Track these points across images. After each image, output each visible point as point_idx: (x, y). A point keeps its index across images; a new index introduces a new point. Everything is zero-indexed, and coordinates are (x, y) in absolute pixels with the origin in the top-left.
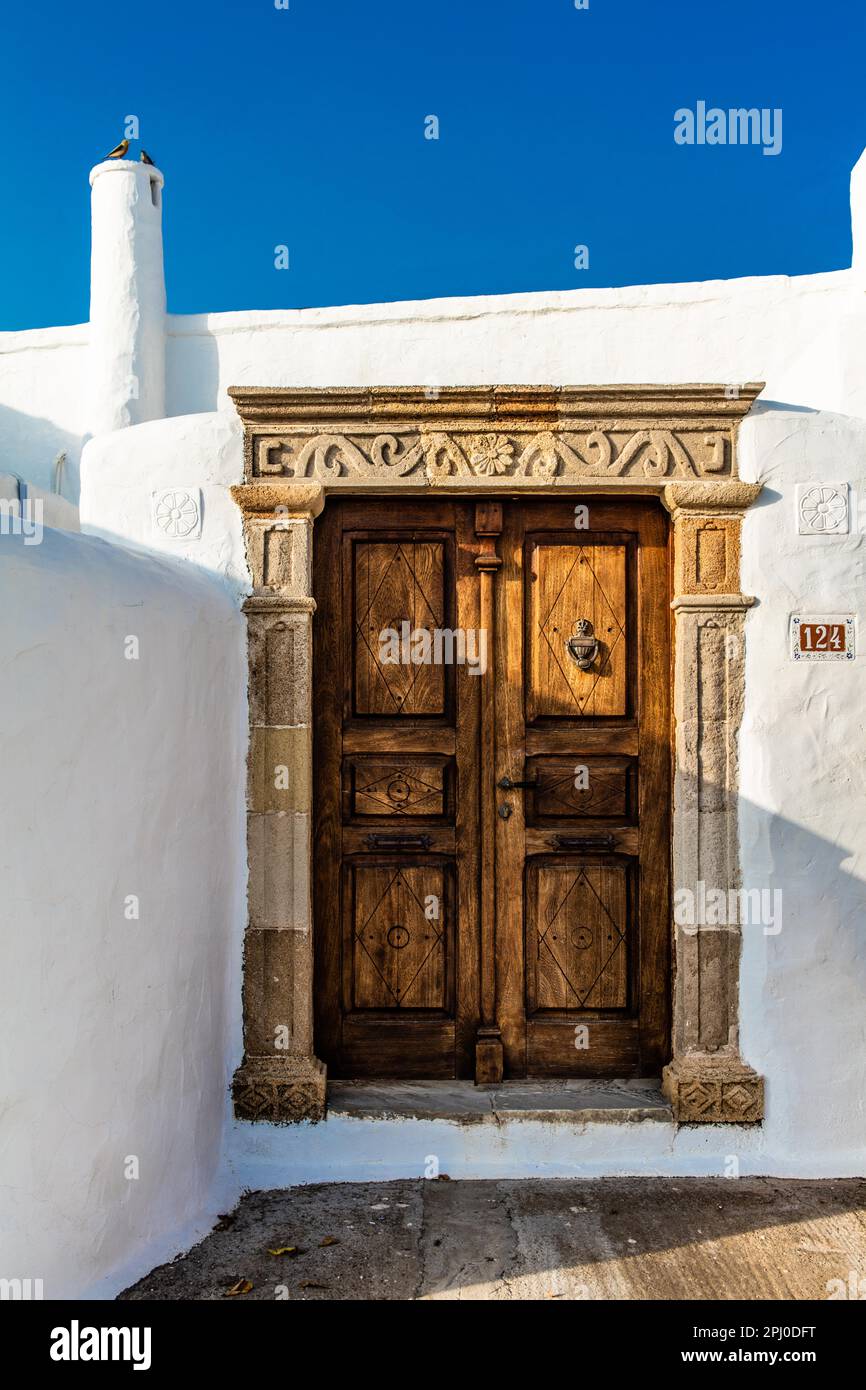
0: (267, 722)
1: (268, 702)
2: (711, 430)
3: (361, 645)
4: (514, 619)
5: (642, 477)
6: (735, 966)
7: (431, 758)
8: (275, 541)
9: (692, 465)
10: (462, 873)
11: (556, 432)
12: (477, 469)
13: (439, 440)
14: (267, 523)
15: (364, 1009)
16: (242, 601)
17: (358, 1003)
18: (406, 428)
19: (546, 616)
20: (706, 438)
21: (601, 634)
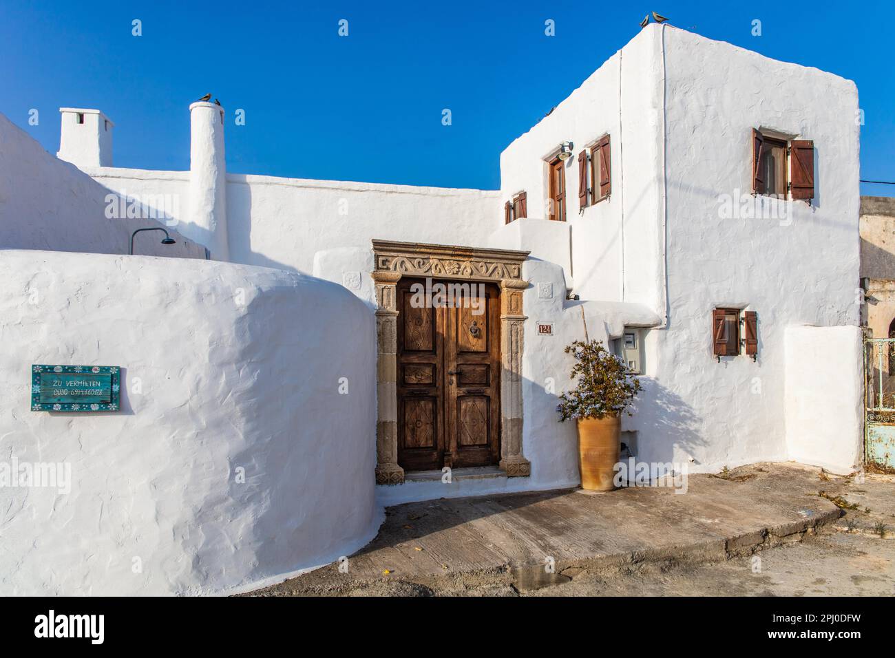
0: (383, 352)
1: (384, 345)
2: (515, 264)
3: (407, 327)
4: (453, 320)
5: (495, 277)
6: (521, 429)
7: (428, 365)
8: (385, 292)
9: (509, 274)
10: (438, 402)
11: (471, 262)
12: (447, 272)
13: (436, 261)
14: (383, 285)
15: (409, 448)
16: (375, 311)
17: (406, 446)
18: (426, 257)
19: (463, 319)
20: (513, 267)
21: (479, 326)
